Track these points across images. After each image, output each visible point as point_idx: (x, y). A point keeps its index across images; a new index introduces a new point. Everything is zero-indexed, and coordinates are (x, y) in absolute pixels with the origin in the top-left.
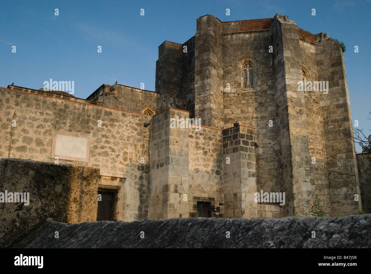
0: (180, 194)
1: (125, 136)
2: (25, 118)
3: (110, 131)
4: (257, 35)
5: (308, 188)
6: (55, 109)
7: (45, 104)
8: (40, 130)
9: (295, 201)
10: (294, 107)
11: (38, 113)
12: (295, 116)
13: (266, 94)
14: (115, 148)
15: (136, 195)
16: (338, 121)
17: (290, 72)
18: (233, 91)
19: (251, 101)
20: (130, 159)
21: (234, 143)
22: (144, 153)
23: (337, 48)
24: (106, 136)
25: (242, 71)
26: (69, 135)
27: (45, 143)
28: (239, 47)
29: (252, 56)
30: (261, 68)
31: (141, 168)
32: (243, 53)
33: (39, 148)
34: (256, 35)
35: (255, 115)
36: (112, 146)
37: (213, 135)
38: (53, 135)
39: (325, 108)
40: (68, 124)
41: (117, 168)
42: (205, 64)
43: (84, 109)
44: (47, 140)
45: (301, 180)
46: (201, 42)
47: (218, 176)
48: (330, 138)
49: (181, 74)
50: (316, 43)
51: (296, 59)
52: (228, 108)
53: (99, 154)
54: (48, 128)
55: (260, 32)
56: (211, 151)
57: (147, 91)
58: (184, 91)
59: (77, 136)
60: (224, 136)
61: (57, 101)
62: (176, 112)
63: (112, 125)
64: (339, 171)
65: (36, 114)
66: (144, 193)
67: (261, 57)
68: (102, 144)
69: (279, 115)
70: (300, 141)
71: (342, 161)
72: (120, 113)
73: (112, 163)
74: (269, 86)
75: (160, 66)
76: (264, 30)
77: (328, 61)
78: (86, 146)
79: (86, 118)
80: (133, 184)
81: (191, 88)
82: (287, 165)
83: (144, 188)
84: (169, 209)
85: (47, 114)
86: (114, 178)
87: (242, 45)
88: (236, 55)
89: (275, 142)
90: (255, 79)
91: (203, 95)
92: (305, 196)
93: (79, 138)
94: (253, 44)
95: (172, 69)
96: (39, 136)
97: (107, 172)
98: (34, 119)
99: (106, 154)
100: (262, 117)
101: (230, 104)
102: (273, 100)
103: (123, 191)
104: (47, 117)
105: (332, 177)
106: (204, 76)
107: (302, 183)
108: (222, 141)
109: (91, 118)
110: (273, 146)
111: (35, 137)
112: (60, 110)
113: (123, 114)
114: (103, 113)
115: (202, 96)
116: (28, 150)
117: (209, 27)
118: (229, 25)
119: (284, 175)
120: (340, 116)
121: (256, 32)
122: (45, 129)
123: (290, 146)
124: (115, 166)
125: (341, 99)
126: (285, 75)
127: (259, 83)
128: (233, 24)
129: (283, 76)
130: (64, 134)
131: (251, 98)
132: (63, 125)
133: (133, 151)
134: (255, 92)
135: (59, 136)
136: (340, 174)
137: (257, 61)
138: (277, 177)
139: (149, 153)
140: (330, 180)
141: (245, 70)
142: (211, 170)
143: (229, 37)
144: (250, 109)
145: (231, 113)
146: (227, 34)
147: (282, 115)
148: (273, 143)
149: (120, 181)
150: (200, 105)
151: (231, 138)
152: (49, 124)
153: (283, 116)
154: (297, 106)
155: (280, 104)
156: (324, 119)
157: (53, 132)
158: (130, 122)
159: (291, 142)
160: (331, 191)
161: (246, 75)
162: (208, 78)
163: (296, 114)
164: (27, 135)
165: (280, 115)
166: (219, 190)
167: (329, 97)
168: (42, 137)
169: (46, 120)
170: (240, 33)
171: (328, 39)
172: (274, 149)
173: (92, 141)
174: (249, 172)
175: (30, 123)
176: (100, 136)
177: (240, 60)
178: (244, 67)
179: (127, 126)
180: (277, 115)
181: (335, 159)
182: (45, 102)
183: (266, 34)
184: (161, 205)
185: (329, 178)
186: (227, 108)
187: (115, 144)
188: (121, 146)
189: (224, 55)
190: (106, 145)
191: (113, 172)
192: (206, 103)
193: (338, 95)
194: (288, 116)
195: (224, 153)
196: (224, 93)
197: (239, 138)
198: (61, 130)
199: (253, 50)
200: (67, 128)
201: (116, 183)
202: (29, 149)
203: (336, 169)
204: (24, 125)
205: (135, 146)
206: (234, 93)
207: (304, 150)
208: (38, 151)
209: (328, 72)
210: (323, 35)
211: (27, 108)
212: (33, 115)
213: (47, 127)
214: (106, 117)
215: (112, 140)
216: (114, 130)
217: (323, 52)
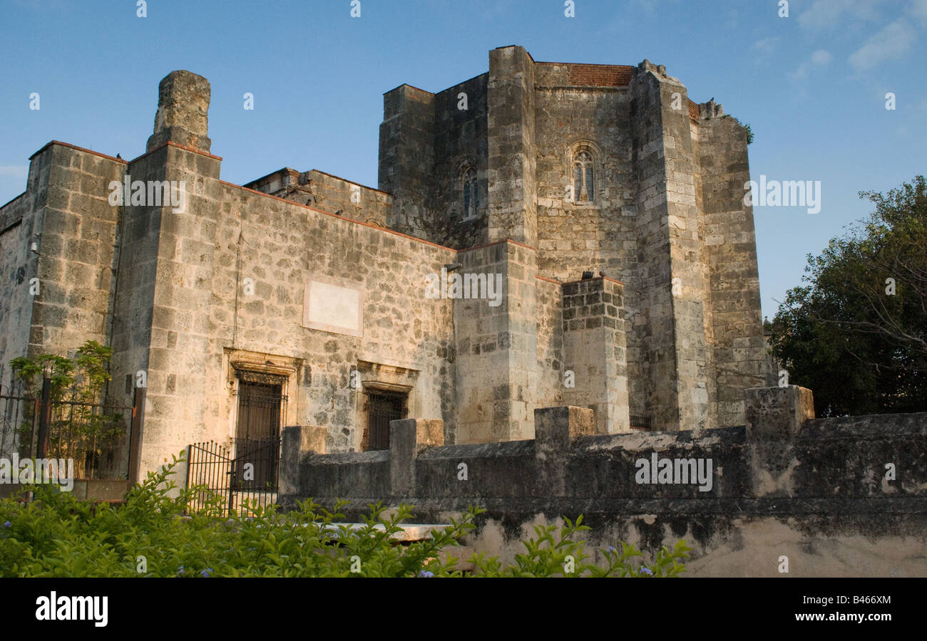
0: (526, 403)
1: (415, 288)
2: (258, 245)
3: (393, 278)
4: (604, 96)
5: (702, 400)
6: (306, 229)
7: (289, 218)
8: (282, 269)
9: (681, 421)
10: (680, 247)
11: (278, 236)
12: (682, 265)
13: (620, 216)
14: (402, 311)
15: (436, 403)
16: (738, 276)
17: (673, 180)
18: (555, 205)
19: (590, 227)
20: (426, 334)
21: (590, 311)
22: (446, 322)
23: (740, 136)
24: (388, 287)
25: (572, 165)
26: (329, 282)
27: (292, 297)
28: (569, 116)
29: (594, 138)
30: (611, 164)
31: (442, 353)
32: (575, 130)
33: (282, 307)
34: (602, 97)
35: (598, 256)
36: (397, 306)
37: (548, 293)
38: (304, 280)
39: (714, 249)
40: (327, 261)
41: (406, 352)
42: (510, 147)
43: (352, 231)
44: (295, 291)
45: (690, 383)
46: (502, 101)
47: (556, 372)
48: (721, 306)
49: (433, 157)
50: (700, 122)
51: (684, 154)
52: (546, 238)
53: (378, 322)
54: (296, 268)
55: (609, 91)
56: (545, 324)
57: (369, 188)
58: (440, 194)
59: (343, 285)
60: (566, 296)
61: (308, 214)
62: (516, 249)
63: (396, 266)
64: (736, 369)
65: (275, 237)
66: (448, 400)
67: (611, 142)
68: (381, 303)
69: (646, 259)
70: (689, 311)
71: (743, 350)
72: (407, 241)
73: (398, 340)
74: (626, 201)
75: (391, 136)
76: (618, 88)
77: (723, 159)
78: (357, 305)
79: (355, 249)
80: (431, 383)
81: (455, 188)
82: (663, 355)
83: (448, 392)
84: (511, 431)
85: (293, 238)
86: (400, 371)
87: (575, 113)
88: (562, 133)
89: (636, 311)
90: (599, 184)
91: (507, 210)
92: (697, 413)
93: (345, 290)
94: (595, 113)
95: (416, 146)
96: (282, 283)
97: (391, 357)
98: (273, 248)
99: (389, 323)
100: (611, 261)
101: (549, 231)
102: (633, 229)
103: (414, 395)
104: (294, 245)
105: (722, 380)
106: (509, 171)
107: (693, 389)
108: (562, 304)
109: (363, 249)
110: (632, 318)
111: (275, 284)
112: (314, 231)
113: (411, 244)
114: (381, 241)
115: (503, 211)
116: (265, 309)
117: (518, 71)
118: (549, 69)
119: (656, 373)
120: (741, 266)
121: (602, 90)
122: (292, 268)
123: (673, 321)
124: (402, 346)
125: (744, 234)
126: (665, 185)
127: (607, 193)
128: (556, 68)
129: (661, 186)
130: (321, 281)
131: (592, 222)
132: (319, 263)
133: (430, 319)
134: (599, 211)
135: (313, 283)
136: (739, 374)
137: (603, 149)
138: (638, 377)
139: (453, 322)
140: (718, 385)
141: (578, 164)
142: (546, 360)
143: (549, 94)
144: (590, 244)
145: (551, 248)
146: (545, 88)
147: (654, 259)
148: (631, 312)
149: (409, 377)
150: (500, 229)
151: (583, 301)
152: (297, 258)
153: (657, 262)
154: (685, 244)
155: (649, 238)
156: (712, 269)
157: (304, 276)
158: (423, 262)
159: (675, 313)
160: (720, 405)
161: (580, 174)
162: (517, 175)
163: (683, 261)
164: (262, 280)
165: (651, 260)
166: (558, 398)
167: (722, 229)
168: (286, 284)
169: (291, 252)
170: (570, 89)
171: (724, 117)
172: (633, 324)
173: (366, 296)
174: (618, 366)
175: (268, 255)
176: (378, 287)
177: (570, 143)
178: (576, 158)
179: (419, 269)
180: (641, 258)
181: (731, 346)
182: (288, 214)
183: (621, 98)
184: (489, 424)
185: (717, 383)
186: (544, 239)
187: (403, 304)
188: (410, 308)
189: (539, 130)
190: (388, 305)
191: (400, 358)
192: (513, 226)
193: (738, 227)
194: (669, 262)
195: (566, 329)
196: (539, 208)
197: (602, 302)
198: (317, 272)
199: (594, 126)
200: (326, 268)
201: (403, 380)
202: (267, 307)
203: (732, 365)
204: (257, 258)
205: (433, 308)
206: (559, 210)
207: (696, 329)
208: (282, 314)
209: (721, 180)
210: (713, 107)
211: (260, 225)
212: (270, 240)
213: (293, 264)
214: (386, 249)
215: (396, 296)
216: (400, 276)
217: (712, 141)
